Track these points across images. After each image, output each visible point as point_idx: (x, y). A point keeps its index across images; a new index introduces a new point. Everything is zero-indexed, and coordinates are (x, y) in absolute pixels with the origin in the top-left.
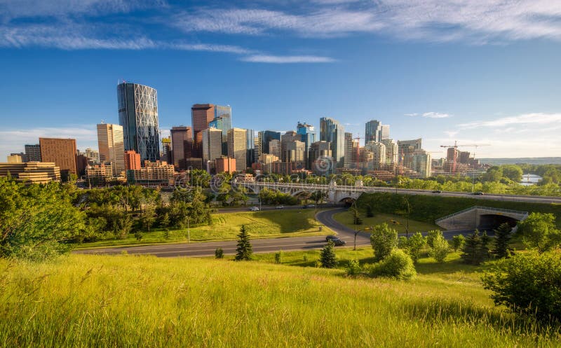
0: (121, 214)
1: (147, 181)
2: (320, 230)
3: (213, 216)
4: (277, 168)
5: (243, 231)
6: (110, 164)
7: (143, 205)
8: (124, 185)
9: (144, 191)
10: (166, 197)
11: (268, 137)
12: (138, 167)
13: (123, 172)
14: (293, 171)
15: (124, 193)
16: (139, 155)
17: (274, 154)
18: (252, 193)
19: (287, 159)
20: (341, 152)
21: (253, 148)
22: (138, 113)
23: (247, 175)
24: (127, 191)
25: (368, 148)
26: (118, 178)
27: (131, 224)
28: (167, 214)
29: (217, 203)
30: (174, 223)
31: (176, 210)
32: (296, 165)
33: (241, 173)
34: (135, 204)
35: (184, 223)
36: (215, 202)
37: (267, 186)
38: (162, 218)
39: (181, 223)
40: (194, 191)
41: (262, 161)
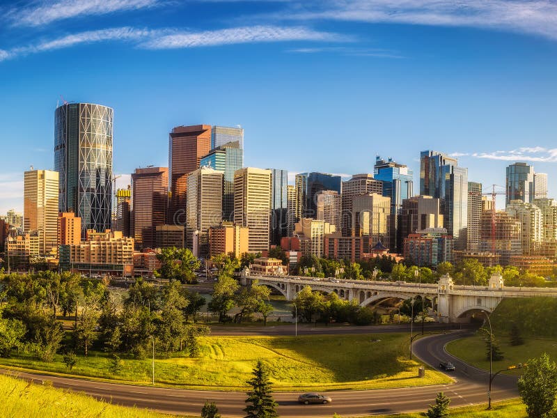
0: (47, 319)
1: (88, 266)
2: (421, 374)
3: (201, 340)
4: (331, 246)
5: (259, 373)
6: (36, 235)
7: (80, 309)
8: (56, 269)
9: (84, 284)
10: (117, 296)
11: (316, 184)
12: (77, 241)
13: (54, 249)
14: (365, 255)
15: (54, 285)
16: (79, 219)
17: (327, 219)
18: (280, 298)
19: (353, 229)
20: (461, 219)
21: (285, 206)
22: (83, 150)
23: (270, 261)
24: (58, 282)
25: (511, 214)
26: (47, 258)
27: (60, 338)
28: (117, 329)
29: (210, 314)
30: (129, 346)
31: (133, 323)
32: (371, 243)
33: (258, 257)
34: (68, 305)
35: (145, 348)
36: (204, 313)
37: (312, 285)
38: (109, 335)
39: (140, 348)
40: (166, 290)
41: (302, 234)
